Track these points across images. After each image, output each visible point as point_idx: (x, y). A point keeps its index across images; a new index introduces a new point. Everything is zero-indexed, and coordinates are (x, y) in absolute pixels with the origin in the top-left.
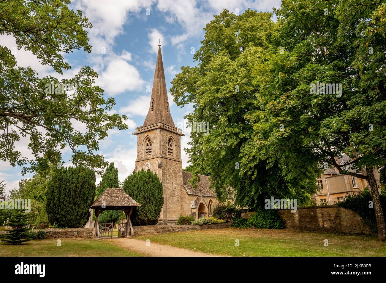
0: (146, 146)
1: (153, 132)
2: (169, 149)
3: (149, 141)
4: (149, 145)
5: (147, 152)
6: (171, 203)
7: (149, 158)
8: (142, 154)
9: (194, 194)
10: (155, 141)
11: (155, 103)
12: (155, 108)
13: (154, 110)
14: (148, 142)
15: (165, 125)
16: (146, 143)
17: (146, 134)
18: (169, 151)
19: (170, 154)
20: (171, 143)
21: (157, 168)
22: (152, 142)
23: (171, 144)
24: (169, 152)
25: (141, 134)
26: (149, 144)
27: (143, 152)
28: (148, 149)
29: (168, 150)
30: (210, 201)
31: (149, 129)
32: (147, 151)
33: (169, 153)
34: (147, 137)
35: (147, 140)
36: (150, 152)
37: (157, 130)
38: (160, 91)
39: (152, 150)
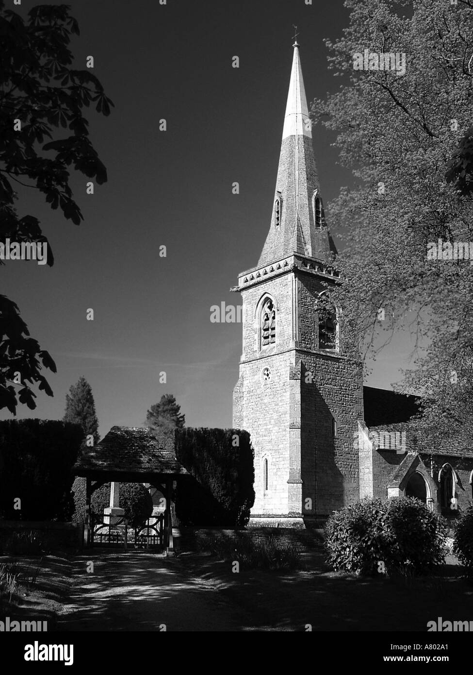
0: (263, 321)
1: (278, 280)
3: (271, 307)
4: (271, 319)
5: (266, 338)
6: (329, 472)
7: (270, 351)
8: (254, 341)
10: (283, 306)
11: (284, 203)
12: (283, 218)
13: (283, 223)
14: (268, 311)
16: (263, 314)
17: (261, 289)
21: (288, 378)
22: (276, 310)
25: (250, 290)
26: (271, 316)
27: (256, 337)
28: (267, 330)
31: (270, 275)
32: (266, 333)
34: (266, 295)
35: (266, 306)
36: (273, 336)
37: (286, 276)
38: (297, 168)
39: (276, 332)
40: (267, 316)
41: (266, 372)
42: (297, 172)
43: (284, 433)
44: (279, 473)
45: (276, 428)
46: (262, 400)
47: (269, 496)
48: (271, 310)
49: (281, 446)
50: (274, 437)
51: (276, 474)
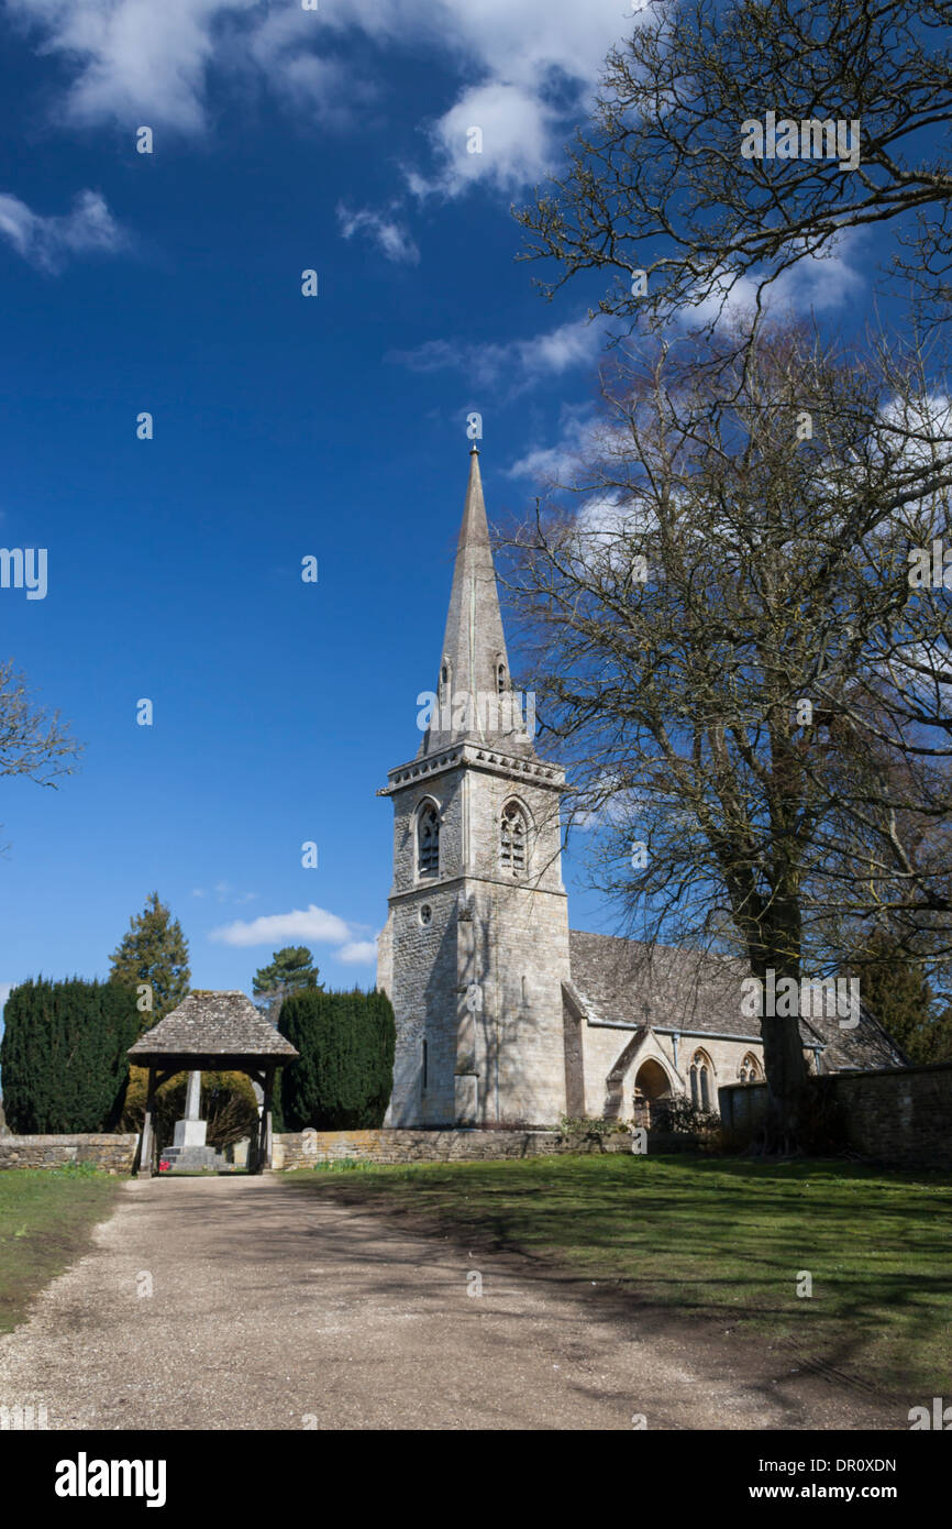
2: (506, 845)
3: (433, 818)
4: (432, 835)
5: (426, 862)
7: (432, 881)
8: (410, 867)
9: (619, 1023)
10: (450, 816)
11: (455, 671)
14: (429, 824)
15: (487, 755)
16: (421, 828)
18: (507, 853)
19: (511, 862)
20: (515, 821)
21: (456, 919)
22: (440, 822)
23: (518, 826)
24: (506, 856)
25: (406, 794)
26: (433, 830)
27: (412, 860)
28: (427, 850)
29: (502, 850)
30: (700, 1054)
31: (431, 772)
32: (425, 856)
33: (507, 862)
34: (425, 802)
35: (427, 815)
36: (437, 858)
37: (454, 774)
38: (472, 623)
39: (441, 852)
40: (427, 828)
41: (426, 912)
42: (472, 627)
43: (450, 999)
44: (443, 1061)
45: (439, 993)
46: (419, 951)
47: (429, 1098)
48: (433, 822)
49: (446, 1019)
50: (435, 1006)
51: (438, 1062)
